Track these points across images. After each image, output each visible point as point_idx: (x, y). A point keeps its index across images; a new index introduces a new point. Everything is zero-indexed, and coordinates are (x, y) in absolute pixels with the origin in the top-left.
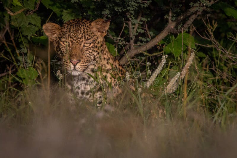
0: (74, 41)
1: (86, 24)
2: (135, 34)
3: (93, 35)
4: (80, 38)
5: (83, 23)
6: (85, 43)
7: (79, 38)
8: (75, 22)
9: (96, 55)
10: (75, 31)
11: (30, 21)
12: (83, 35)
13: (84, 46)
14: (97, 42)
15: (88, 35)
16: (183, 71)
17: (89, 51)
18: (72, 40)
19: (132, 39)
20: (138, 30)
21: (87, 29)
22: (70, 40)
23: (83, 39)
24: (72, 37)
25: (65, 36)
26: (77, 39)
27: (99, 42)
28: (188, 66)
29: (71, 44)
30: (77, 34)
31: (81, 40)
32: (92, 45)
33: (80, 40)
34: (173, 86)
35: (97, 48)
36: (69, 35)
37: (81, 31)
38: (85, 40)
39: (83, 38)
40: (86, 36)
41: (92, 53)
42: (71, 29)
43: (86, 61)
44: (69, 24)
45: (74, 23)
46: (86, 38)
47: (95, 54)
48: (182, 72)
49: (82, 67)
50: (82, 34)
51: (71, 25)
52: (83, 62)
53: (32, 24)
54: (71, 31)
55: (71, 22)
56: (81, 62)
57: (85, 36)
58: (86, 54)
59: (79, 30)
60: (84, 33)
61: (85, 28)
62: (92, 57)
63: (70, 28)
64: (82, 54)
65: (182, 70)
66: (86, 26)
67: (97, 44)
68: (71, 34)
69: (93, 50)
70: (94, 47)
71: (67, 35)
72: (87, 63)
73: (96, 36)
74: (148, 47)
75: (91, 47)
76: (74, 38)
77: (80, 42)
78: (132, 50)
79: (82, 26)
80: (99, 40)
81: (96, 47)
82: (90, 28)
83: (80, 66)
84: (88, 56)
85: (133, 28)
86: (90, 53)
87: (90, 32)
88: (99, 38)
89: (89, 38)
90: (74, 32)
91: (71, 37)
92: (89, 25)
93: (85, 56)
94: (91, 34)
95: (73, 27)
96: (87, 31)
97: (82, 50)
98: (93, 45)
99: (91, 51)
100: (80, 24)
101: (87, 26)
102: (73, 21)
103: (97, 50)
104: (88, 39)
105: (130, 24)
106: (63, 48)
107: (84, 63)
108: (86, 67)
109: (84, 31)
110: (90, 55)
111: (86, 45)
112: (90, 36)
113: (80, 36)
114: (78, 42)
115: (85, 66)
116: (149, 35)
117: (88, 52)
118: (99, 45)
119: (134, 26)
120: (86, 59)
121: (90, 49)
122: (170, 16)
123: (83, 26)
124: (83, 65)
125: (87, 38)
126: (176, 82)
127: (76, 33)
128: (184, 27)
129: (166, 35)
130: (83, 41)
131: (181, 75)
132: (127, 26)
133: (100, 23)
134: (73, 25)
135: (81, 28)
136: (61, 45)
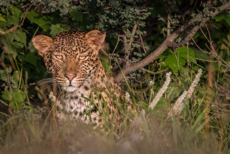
0: (68, 54)
1: (79, 36)
2: (131, 50)
3: (87, 47)
4: (75, 51)
5: (76, 35)
6: (80, 56)
7: (73, 51)
8: (68, 34)
9: (92, 70)
10: (68, 43)
11: (15, 37)
12: (78, 48)
13: (79, 59)
14: (92, 55)
15: (82, 47)
16: (190, 89)
17: (85, 64)
18: (66, 53)
19: (127, 55)
20: (133, 44)
21: (81, 41)
22: (64, 53)
23: (78, 52)
24: (66, 49)
25: (57, 49)
26: (72, 52)
27: (94, 55)
28: (195, 84)
29: (64, 57)
30: (71, 46)
31: (76, 53)
32: (87, 58)
33: (74, 52)
34: (179, 107)
35: (93, 62)
36: (62, 48)
37: (75, 43)
38: (80, 53)
39: (78, 50)
40: (81, 49)
41: (88, 67)
42: (65, 41)
43: (83, 75)
44: (61, 37)
45: (66, 35)
46: (81, 51)
47: (91, 68)
48: (189, 91)
49: (79, 82)
50: (77, 46)
51: (64, 38)
52: (80, 76)
53: (17, 41)
54: (64, 44)
55: (64, 34)
56: (77, 77)
57: (79, 48)
58: (82, 68)
59: (73, 43)
60: (78, 45)
61: (79, 40)
62: (88, 71)
63: (63, 40)
64: (78, 68)
65: (188, 89)
66: (79, 38)
67: (93, 57)
68: (64, 46)
69: (89, 64)
70: (89, 60)
71: (60, 47)
72: (84, 77)
73: (91, 48)
74: (145, 63)
75: (87, 60)
76: (67, 51)
77: (75, 55)
78: (127, 67)
79: (75, 38)
80: (94, 53)
81: (92, 60)
82: (84, 40)
83: (77, 81)
84: (84, 70)
85: (128, 43)
86: (86, 67)
87: (85, 44)
88: (94, 51)
89: (84, 50)
90: (68, 45)
91: (64, 50)
92: (83, 37)
93: (81, 70)
94: (86, 46)
95: (66, 39)
96: (81, 42)
97: (77, 63)
98: (89, 58)
99: (87, 64)
100: (73, 36)
101: (81, 38)
102: (65, 33)
103: (93, 64)
104: (83, 52)
105: (125, 38)
106: (56, 62)
107: (80, 78)
108: (82, 82)
109: (78, 43)
110: (86, 69)
111: (81, 58)
112: (85, 48)
113: (74, 49)
114: (73, 55)
115: (82, 80)
116: (145, 50)
117: (84, 66)
118: (94, 59)
119: (128, 41)
120: (82, 74)
121: (86, 62)
122: (168, 28)
123: (77, 37)
124: (79, 79)
125: (83, 50)
126: (183, 102)
127: (69, 46)
128: (185, 40)
129: (164, 50)
130: (78, 54)
131: (188, 94)
132: (122, 41)
133: (95, 35)
134: (66, 37)
135: (74, 40)
136: (54, 59)
